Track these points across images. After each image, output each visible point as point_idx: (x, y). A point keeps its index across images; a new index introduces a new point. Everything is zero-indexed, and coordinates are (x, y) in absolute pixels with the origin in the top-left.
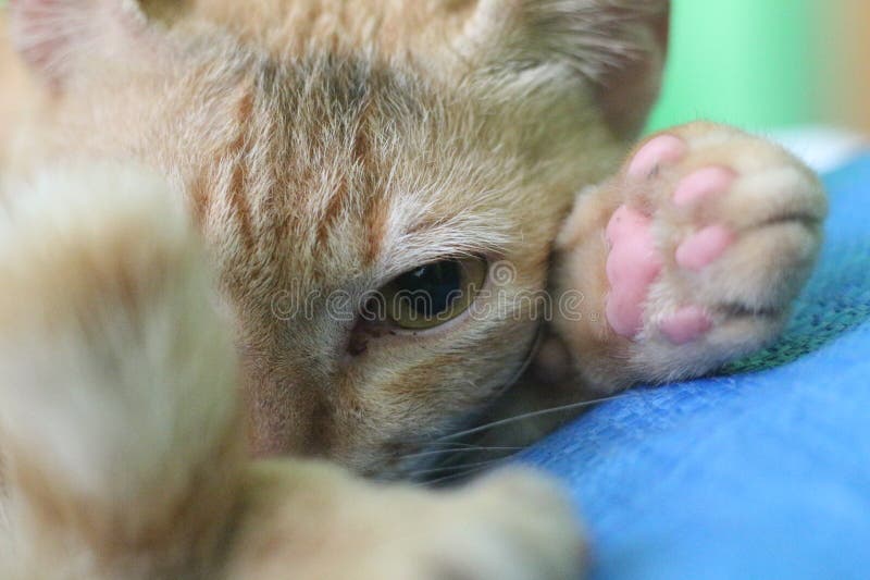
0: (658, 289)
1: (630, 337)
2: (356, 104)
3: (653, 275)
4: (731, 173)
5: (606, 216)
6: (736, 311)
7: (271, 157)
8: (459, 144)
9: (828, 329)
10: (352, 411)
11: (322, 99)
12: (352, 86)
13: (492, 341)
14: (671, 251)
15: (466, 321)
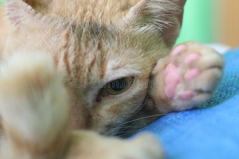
0: (180, 86)
1: (171, 99)
2: (98, 36)
3: (178, 82)
4: (200, 55)
5: (166, 66)
6: (200, 92)
7: (75, 49)
8: (126, 45)
9: (224, 98)
10: (97, 117)
11: (88, 34)
12: (96, 30)
13: (135, 98)
14: (183, 75)
15: (128, 93)
